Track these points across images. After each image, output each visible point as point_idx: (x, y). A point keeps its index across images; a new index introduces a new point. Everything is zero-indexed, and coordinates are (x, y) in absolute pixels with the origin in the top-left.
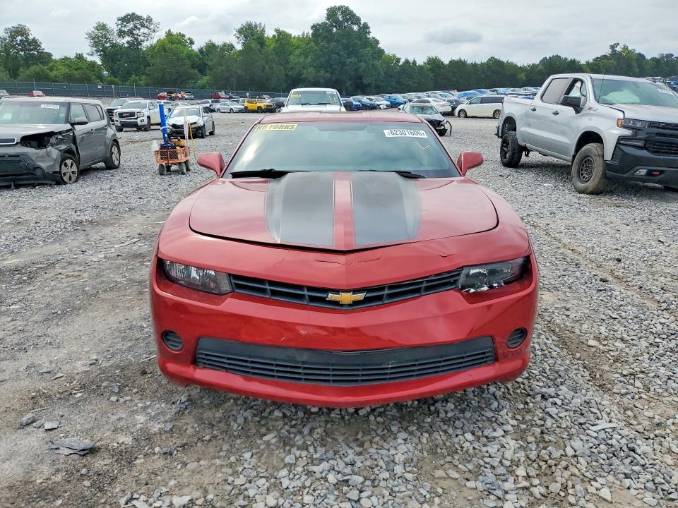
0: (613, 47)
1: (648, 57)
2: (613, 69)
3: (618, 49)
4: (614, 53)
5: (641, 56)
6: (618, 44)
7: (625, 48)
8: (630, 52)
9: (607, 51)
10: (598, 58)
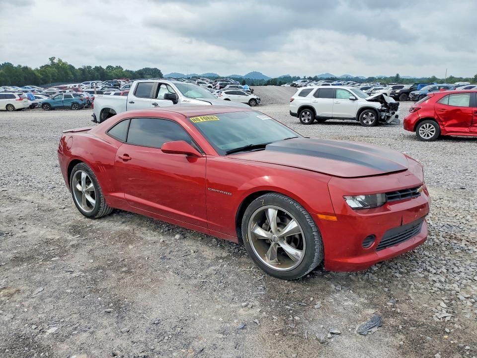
0: (52, 59)
1: (77, 67)
2: (56, 75)
3: (56, 61)
4: (53, 64)
5: (72, 67)
6: (55, 58)
7: (60, 61)
8: (63, 64)
9: (49, 62)
10: (43, 66)
